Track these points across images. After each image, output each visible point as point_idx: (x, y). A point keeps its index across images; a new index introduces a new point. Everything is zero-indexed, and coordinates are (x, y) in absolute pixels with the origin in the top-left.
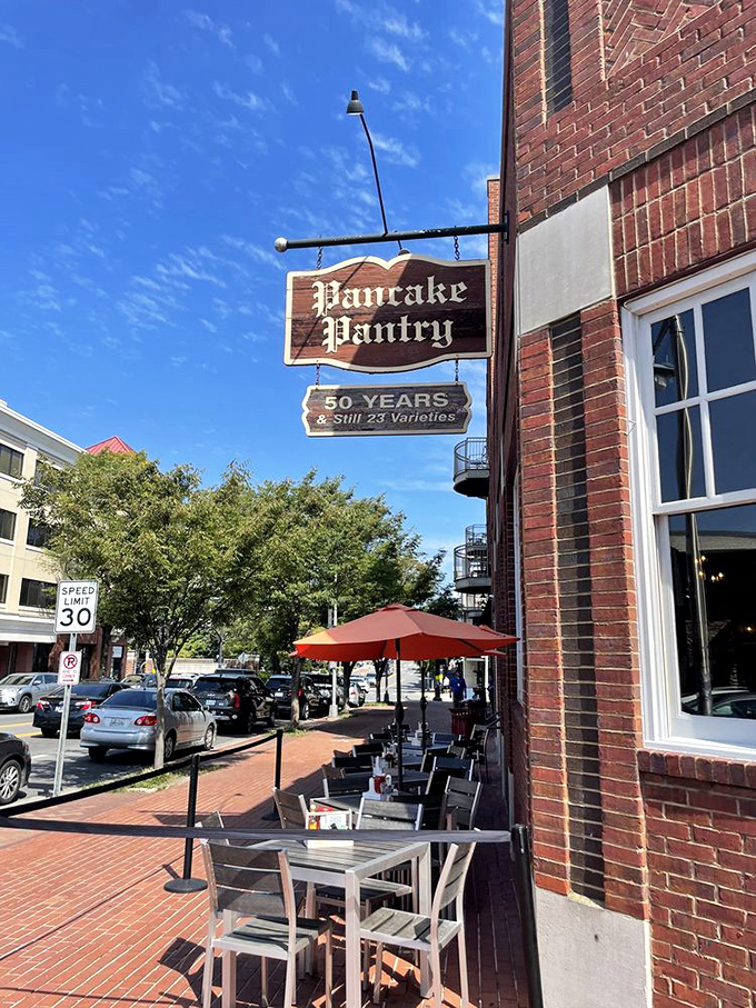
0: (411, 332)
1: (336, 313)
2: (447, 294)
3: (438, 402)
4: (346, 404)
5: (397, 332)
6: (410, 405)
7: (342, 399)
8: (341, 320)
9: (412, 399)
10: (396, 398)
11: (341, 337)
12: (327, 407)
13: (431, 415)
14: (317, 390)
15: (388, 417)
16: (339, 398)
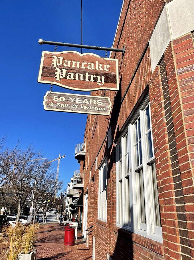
0: (89, 78)
1: (61, 67)
2: (103, 67)
3: (99, 103)
4: (62, 100)
5: (84, 77)
6: (88, 103)
7: (61, 98)
8: (63, 70)
9: (89, 101)
10: (83, 100)
11: (62, 76)
12: (54, 100)
13: (96, 107)
14: (51, 93)
15: (79, 107)
16: (59, 97)
